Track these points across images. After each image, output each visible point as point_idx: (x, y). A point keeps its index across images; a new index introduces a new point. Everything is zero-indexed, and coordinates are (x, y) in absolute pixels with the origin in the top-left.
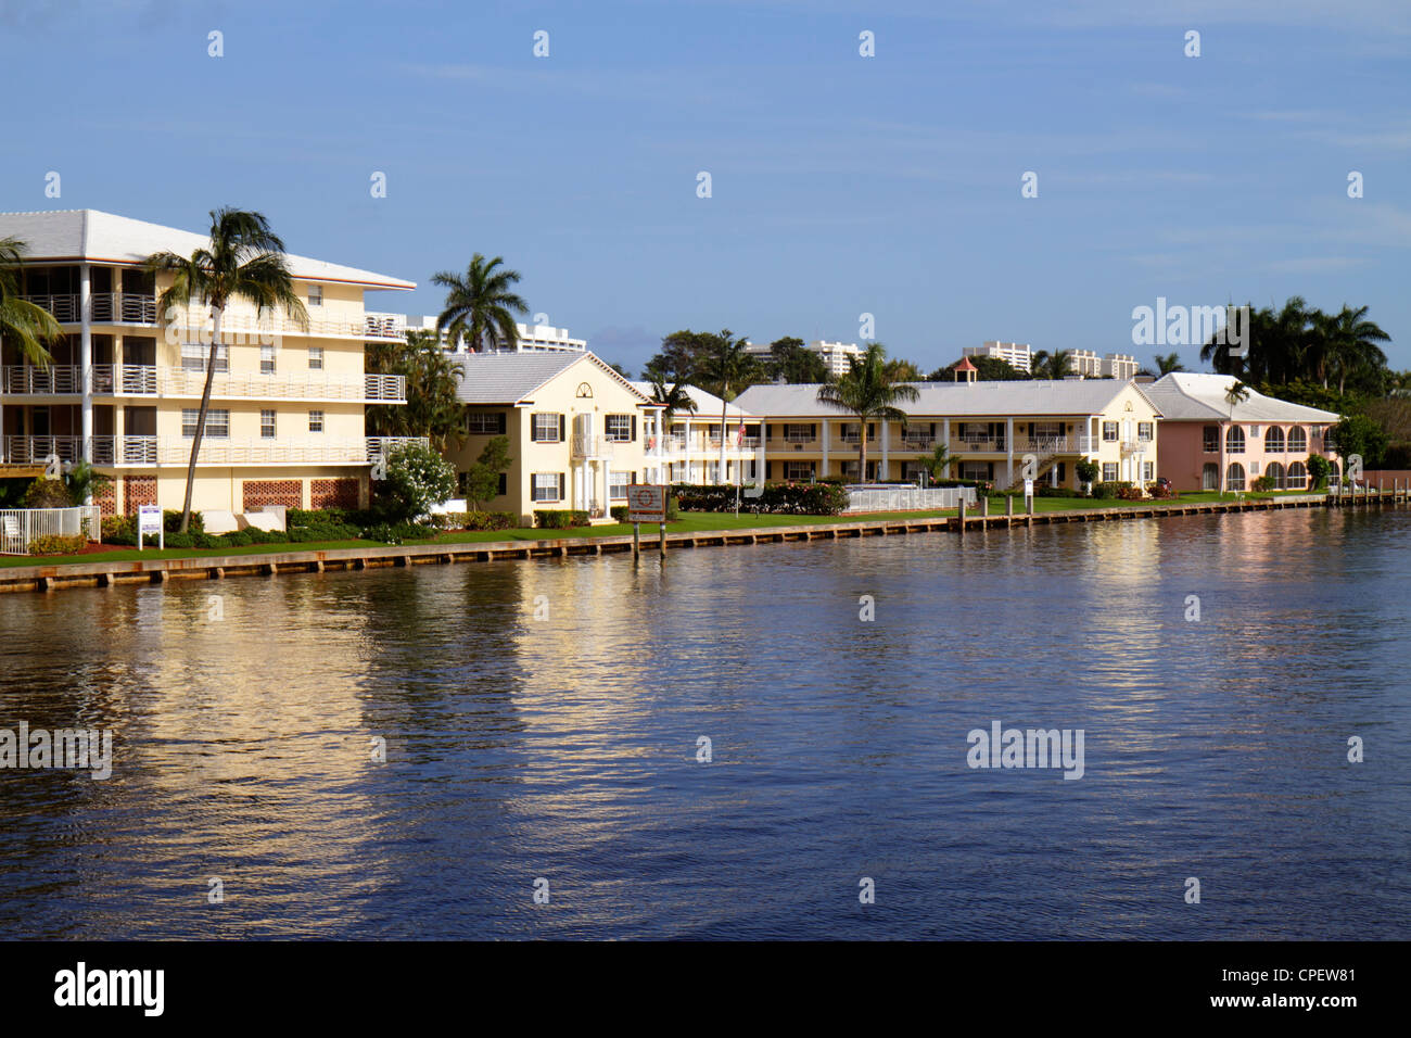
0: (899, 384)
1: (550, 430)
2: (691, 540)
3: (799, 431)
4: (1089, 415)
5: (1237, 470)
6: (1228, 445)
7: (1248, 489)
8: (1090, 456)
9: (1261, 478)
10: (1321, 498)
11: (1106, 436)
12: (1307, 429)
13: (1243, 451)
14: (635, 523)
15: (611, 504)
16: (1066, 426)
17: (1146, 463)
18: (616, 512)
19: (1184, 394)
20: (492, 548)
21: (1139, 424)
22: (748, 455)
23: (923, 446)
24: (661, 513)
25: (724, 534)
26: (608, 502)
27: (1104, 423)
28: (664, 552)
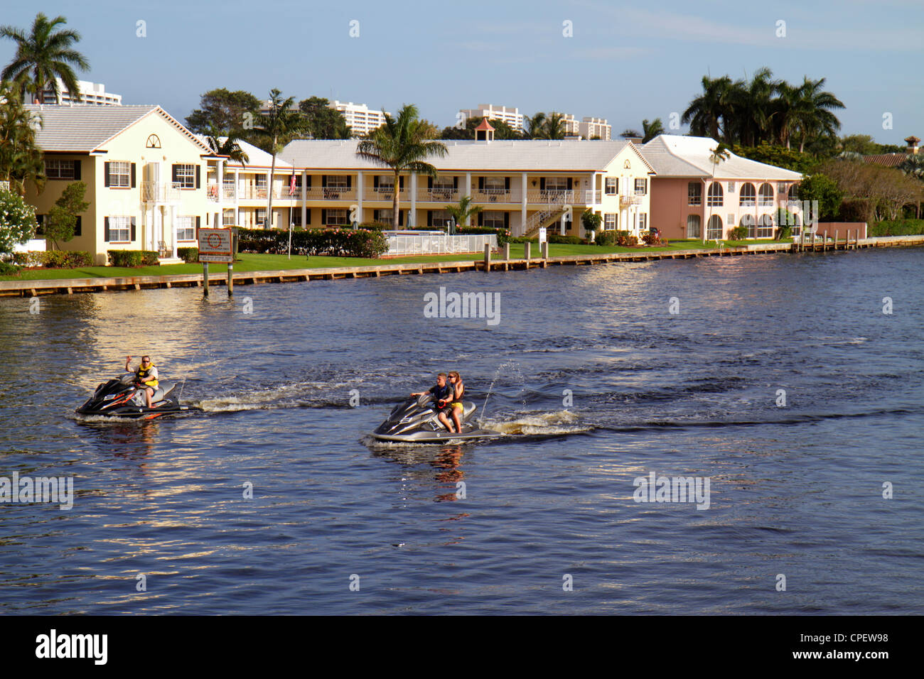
0: (429, 142)
1: (123, 178)
2: (252, 279)
3: (336, 182)
4: (594, 171)
5: (716, 221)
6: (710, 199)
7: (725, 237)
8: (594, 207)
9: (736, 229)
10: (787, 246)
11: (608, 190)
12: (774, 186)
13: (721, 204)
14: (205, 263)
15: (177, 246)
16: (574, 181)
17: (641, 215)
18: (183, 253)
19: (672, 154)
20: (71, 284)
21: (636, 180)
22: (293, 203)
23: (447, 197)
24: (228, 255)
25: (281, 274)
26: (174, 244)
27: (606, 179)
28: (232, 289)
